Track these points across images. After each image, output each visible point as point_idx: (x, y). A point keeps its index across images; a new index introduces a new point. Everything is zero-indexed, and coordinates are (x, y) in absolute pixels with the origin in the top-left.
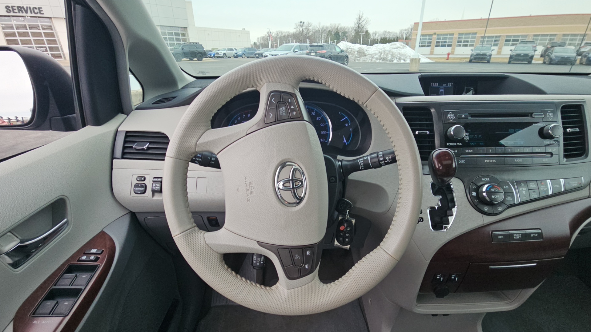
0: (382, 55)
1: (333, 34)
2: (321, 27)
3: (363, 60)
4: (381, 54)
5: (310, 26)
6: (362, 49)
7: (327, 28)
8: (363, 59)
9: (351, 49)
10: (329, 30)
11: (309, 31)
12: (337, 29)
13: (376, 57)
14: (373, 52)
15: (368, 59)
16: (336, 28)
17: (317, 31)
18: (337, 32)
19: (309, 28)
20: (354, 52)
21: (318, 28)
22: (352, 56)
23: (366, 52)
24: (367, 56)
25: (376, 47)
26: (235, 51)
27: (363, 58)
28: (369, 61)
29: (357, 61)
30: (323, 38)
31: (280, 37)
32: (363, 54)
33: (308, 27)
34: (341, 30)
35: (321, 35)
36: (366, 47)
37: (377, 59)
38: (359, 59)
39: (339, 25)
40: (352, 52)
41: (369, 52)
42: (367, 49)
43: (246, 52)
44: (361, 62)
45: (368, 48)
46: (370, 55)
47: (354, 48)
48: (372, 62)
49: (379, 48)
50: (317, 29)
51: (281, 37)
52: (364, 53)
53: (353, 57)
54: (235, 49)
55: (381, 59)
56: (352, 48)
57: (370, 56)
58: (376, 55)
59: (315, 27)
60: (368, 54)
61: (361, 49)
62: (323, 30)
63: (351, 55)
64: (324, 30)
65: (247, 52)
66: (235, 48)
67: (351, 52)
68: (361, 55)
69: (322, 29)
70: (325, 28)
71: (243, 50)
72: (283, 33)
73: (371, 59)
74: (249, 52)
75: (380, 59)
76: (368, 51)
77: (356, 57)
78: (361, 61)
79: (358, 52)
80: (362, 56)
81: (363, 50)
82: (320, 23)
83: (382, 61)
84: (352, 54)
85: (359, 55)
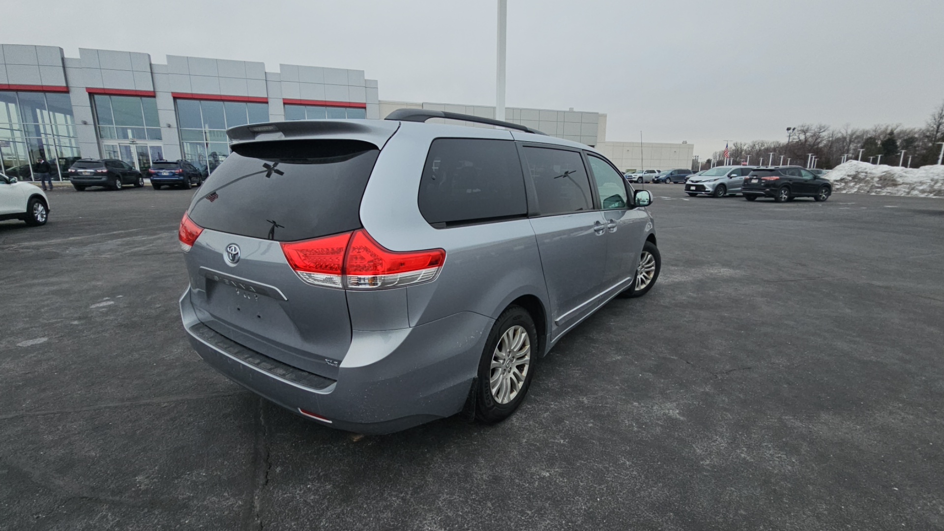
0: (939, 184)
1: (879, 142)
2: (849, 132)
3: (888, 193)
4: (936, 183)
5: (824, 131)
6: (893, 173)
7: (867, 132)
8: (889, 191)
9: (866, 173)
10: (869, 136)
11: (819, 140)
12: (892, 133)
13: (921, 188)
14: (915, 180)
15: (901, 191)
16: (889, 131)
17: (838, 140)
18: (889, 139)
19: (821, 134)
20: (872, 178)
21: (842, 134)
22: (864, 185)
23: (898, 179)
24: (899, 187)
25: (925, 170)
26: (657, 174)
27: (889, 189)
28: (902, 195)
29: (873, 194)
30: (851, 151)
31: (758, 150)
32: (890, 183)
33: (819, 133)
34: (901, 135)
35: (849, 146)
36: (902, 170)
37: (923, 191)
38: (878, 190)
39: (897, 126)
40: (867, 179)
41: (905, 179)
42: (905, 174)
43: (673, 175)
44: (884, 196)
45: (905, 172)
46: (907, 184)
47: (874, 171)
48: (910, 196)
49: (932, 173)
50: (839, 135)
51: (760, 150)
52: (894, 180)
53: (866, 186)
54: (658, 171)
55: (934, 191)
56: (869, 171)
57: (908, 186)
58: (921, 186)
59: (835, 133)
60: (903, 183)
61: (890, 173)
62: (854, 137)
63: (864, 183)
64: (858, 137)
65: (676, 175)
66: (658, 169)
67: (864, 179)
68: (887, 184)
69: (851, 135)
70: (858, 133)
71: (670, 172)
72: (766, 145)
73: (907, 190)
74: (679, 175)
75: (930, 192)
76: (906, 177)
77: (873, 187)
78: (884, 194)
79: (880, 178)
80: (889, 186)
81: (893, 175)
82: (848, 125)
83: (935, 195)
84: (867, 182)
85: (881, 184)
